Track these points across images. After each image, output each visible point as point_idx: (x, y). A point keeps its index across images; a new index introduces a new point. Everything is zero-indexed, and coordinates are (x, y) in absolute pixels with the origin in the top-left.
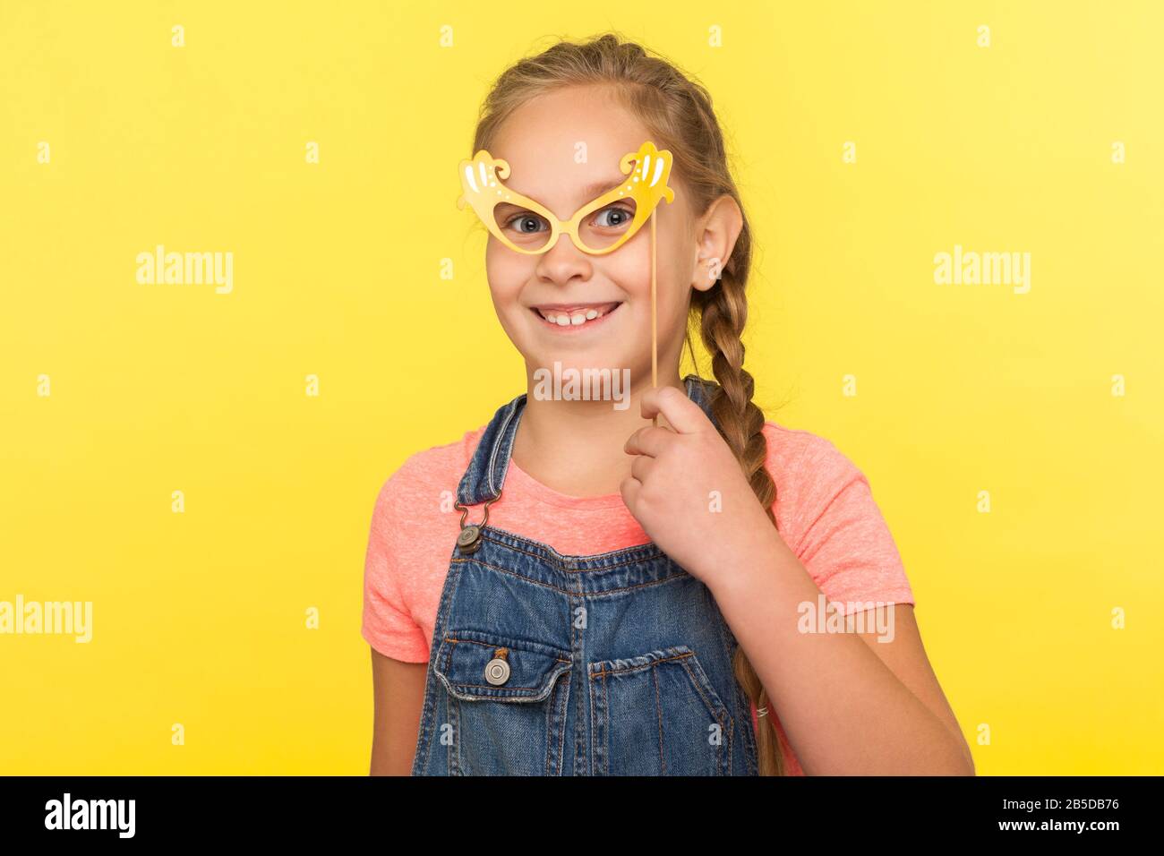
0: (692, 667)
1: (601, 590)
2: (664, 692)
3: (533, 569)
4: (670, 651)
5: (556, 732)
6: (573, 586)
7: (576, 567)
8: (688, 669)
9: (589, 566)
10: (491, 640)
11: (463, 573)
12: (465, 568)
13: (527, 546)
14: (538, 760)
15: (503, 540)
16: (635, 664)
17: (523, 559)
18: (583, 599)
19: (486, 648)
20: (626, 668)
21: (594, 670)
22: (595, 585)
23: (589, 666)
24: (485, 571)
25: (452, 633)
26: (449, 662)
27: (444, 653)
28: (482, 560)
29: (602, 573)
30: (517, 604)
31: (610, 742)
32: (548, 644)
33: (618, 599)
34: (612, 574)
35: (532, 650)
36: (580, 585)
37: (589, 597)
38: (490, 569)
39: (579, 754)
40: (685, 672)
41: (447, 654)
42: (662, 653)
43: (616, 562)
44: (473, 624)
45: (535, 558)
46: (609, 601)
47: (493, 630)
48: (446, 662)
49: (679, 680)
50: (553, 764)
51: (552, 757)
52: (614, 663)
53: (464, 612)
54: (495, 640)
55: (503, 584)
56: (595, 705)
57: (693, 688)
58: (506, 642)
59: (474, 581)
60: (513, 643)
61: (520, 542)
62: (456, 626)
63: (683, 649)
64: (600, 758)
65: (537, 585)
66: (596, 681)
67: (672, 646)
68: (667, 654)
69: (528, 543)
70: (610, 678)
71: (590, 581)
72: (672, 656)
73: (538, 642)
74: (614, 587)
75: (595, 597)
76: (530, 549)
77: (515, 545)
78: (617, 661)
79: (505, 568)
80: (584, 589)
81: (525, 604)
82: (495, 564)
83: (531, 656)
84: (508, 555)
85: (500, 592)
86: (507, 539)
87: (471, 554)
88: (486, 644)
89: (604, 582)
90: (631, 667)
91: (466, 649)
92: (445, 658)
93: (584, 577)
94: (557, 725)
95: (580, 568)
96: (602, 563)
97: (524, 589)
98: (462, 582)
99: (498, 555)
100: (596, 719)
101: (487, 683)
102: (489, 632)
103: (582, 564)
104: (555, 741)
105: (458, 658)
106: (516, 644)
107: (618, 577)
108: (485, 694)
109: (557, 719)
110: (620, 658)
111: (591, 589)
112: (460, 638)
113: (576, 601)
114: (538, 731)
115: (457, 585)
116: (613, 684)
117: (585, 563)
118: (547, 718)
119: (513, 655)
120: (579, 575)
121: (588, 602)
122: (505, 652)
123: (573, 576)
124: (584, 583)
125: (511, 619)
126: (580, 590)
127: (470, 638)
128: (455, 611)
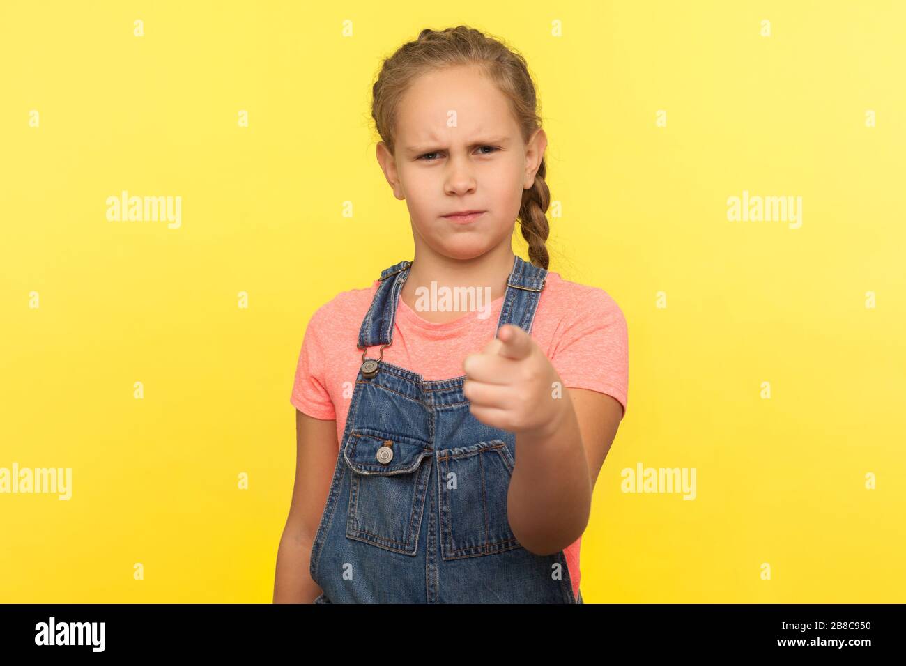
0: (504, 453)
1: (446, 403)
2: (486, 470)
3: (411, 389)
4: (490, 443)
5: (420, 497)
6: (428, 401)
7: (430, 388)
8: (501, 455)
9: (439, 387)
10: (382, 436)
11: (364, 391)
12: (365, 388)
13: (407, 374)
14: (406, 514)
15: (391, 370)
16: (468, 451)
17: (404, 383)
18: (434, 409)
19: (378, 441)
20: (462, 453)
21: (440, 456)
22: (442, 400)
23: (437, 453)
24: (379, 390)
25: (356, 430)
26: (354, 450)
27: (352, 443)
28: (377, 383)
29: (447, 392)
30: (399, 412)
31: (452, 502)
32: (417, 438)
33: (458, 410)
34: (454, 392)
35: (408, 442)
36: (433, 400)
37: (438, 408)
38: (382, 389)
39: (432, 512)
40: (500, 458)
41: (354, 444)
42: (485, 444)
44: (370, 425)
45: (412, 383)
46: (452, 410)
47: (383, 429)
48: (352, 449)
49: (496, 462)
50: (416, 517)
51: (416, 513)
52: (454, 451)
53: (363, 416)
54: (385, 436)
55: (390, 399)
56: (441, 478)
57: (505, 467)
58: (392, 437)
59: (371, 396)
60: (395, 437)
61: (403, 371)
62: (359, 426)
63: (499, 441)
64: (444, 513)
65: (413, 401)
66: (442, 462)
67: (491, 440)
68: (488, 444)
69: (408, 373)
70: (450, 461)
71: (439, 398)
72: (492, 446)
73: (411, 437)
74: (455, 402)
75: (443, 408)
76: (409, 377)
77: (399, 374)
78: (456, 449)
79: (392, 389)
80: (435, 403)
81: (405, 413)
82: (386, 386)
83: (407, 446)
84: (394, 380)
85: (388, 405)
86: (394, 370)
87: (369, 379)
88: (378, 438)
89: (449, 398)
90: (466, 452)
91: (365, 441)
92: (352, 446)
93: (435, 394)
94: (421, 492)
95: (433, 389)
96: (448, 386)
97: (404, 403)
98: (363, 397)
99: (387, 380)
100: (442, 488)
101: (377, 463)
102: (380, 430)
103: (434, 386)
104: (418, 502)
105: (360, 447)
106: (399, 438)
107: (458, 395)
108: (375, 470)
109: (421, 488)
110: (458, 447)
111: (440, 403)
112: (361, 434)
113: (430, 411)
114: (408, 495)
115: (360, 398)
116: (453, 464)
117: (436, 386)
118: (415, 487)
119: (396, 445)
120: (432, 393)
121: (438, 411)
122: (390, 442)
123: (428, 394)
124: (435, 399)
125: (395, 422)
126: (433, 404)
127: (368, 434)
128: (358, 416)
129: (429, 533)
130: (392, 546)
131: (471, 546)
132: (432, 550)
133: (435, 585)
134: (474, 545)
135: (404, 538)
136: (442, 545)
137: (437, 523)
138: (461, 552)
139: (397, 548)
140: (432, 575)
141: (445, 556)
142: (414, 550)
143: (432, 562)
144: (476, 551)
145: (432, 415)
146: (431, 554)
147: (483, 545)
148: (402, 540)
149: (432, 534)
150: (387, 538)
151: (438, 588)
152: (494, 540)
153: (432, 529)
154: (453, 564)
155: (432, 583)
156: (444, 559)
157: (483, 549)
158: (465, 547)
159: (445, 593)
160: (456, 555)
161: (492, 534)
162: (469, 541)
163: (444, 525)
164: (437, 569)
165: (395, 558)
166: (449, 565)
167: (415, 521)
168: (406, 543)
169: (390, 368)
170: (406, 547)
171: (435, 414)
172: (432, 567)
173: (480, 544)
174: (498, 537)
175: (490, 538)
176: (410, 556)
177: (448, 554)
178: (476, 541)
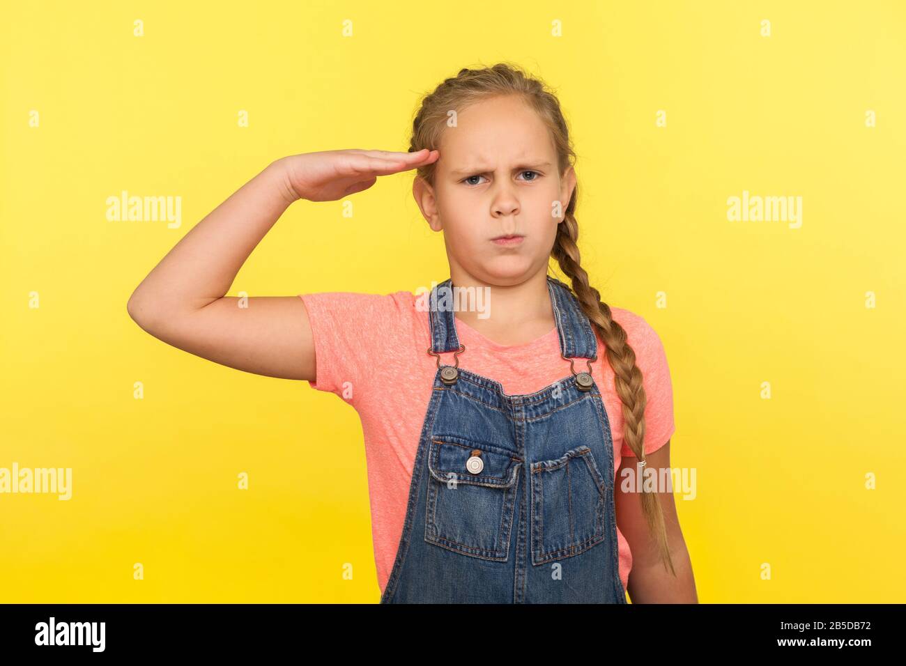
0: (589, 458)
1: (537, 415)
2: (573, 476)
3: (492, 398)
4: (577, 450)
5: (509, 505)
6: (518, 415)
7: (522, 402)
8: (586, 460)
9: (531, 400)
10: (468, 444)
11: (443, 398)
12: (445, 395)
13: (487, 383)
14: (496, 523)
15: (471, 378)
16: (561, 462)
17: (485, 391)
18: (525, 422)
19: (465, 449)
20: (555, 465)
21: (535, 468)
22: (534, 413)
23: (532, 465)
24: (460, 398)
25: (437, 437)
26: (438, 457)
27: (434, 451)
28: (458, 390)
29: (538, 404)
30: (484, 422)
31: (544, 511)
32: (505, 448)
33: (547, 421)
34: (543, 404)
35: (495, 452)
36: (524, 414)
37: (529, 421)
38: (463, 396)
39: (522, 520)
40: (585, 463)
41: (436, 452)
42: (573, 452)
43: (545, 396)
44: (453, 432)
45: (492, 391)
46: (542, 422)
47: (468, 437)
48: (436, 457)
49: (581, 467)
50: (506, 525)
51: (506, 521)
52: (547, 463)
53: (445, 423)
54: (471, 444)
55: (473, 407)
56: (534, 489)
57: (589, 471)
58: (478, 446)
59: (453, 404)
60: (483, 447)
61: (483, 380)
62: (439, 432)
63: (584, 447)
64: (537, 523)
65: (496, 409)
66: (535, 474)
67: (577, 446)
68: (576, 451)
69: (488, 382)
70: (544, 472)
71: (530, 410)
72: (578, 453)
73: (498, 447)
74: (545, 413)
75: (534, 420)
76: (489, 386)
77: (480, 382)
78: (550, 461)
79: (474, 397)
80: (526, 416)
81: (489, 422)
82: (467, 394)
83: (497, 457)
84: (476, 388)
85: (472, 413)
86: (474, 378)
87: (450, 386)
88: (465, 447)
89: (539, 410)
90: (559, 464)
91: (450, 449)
92: (435, 454)
93: (526, 408)
94: (510, 501)
95: (524, 403)
96: (538, 398)
97: (487, 412)
98: (443, 404)
99: (468, 387)
100: (535, 498)
101: (467, 471)
102: (465, 439)
103: (526, 400)
104: (508, 511)
105: (444, 455)
106: (485, 448)
107: (546, 406)
108: (465, 479)
109: (510, 496)
110: (552, 460)
111: (531, 415)
112: (444, 441)
113: (519, 424)
114: (497, 504)
115: (439, 405)
116: (546, 476)
117: (528, 399)
118: (504, 496)
119: (484, 456)
120: (523, 407)
121: (528, 424)
122: (478, 452)
123: (519, 408)
124: (526, 412)
125: (479, 430)
126: (524, 417)
127: (452, 442)
128: (438, 422)
129: (519, 540)
130: (481, 554)
131: (558, 550)
132: (522, 556)
133: (523, 588)
134: (560, 549)
135: (495, 546)
136: (532, 552)
137: (528, 531)
138: (549, 557)
139: (487, 555)
140: (521, 578)
141: (535, 562)
142: (505, 557)
143: (521, 566)
144: (562, 554)
145: (520, 428)
146: (520, 559)
147: (568, 547)
148: (492, 548)
149: (522, 540)
150: (475, 546)
151: (525, 591)
152: (578, 542)
153: (523, 537)
154: (540, 568)
155: (520, 586)
156: (534, 564)
157: (569, 552)
158: (552, 551)
159: (531, 595)
160: (545, 559)
161: (577, 537)
162: (556, 545)
163: (536, 533)
164: (526, 574)
165: (484, 564)
166: (538, 569)
167: (505, 529)
168: (496, 550)
169: (469, 376)
170: (497, 554)
171: (525, 427)
172: (520, 571)
173: (566, 547)
174: (582, 539)
175: (575, 541)
176: (502, 562)
177: (538, 560)
178: (563, 545)
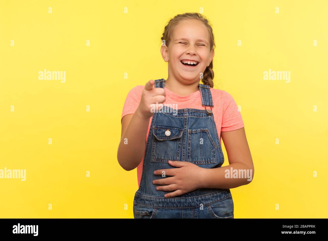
0: (208, 133)
1: (192, 115)
4: (204, 129)
5: (179, 145)
6: (186, 114)
9: (190, 110)
11: (157, 114)
14: (175, 151)
16: (198, 130)
18: (187, 117)
19: (164, 130)
21: (189, 131)
24: (163, 114)
25: (155, 127)
26: (156, 133)
29: (192, 112)
30: (171, 121)
31: (191, 146)
32: (178, 128)
33: (195, 118)
34: (194, 113)
37: (189, 117)
39: (184, 149)
41: (155, 131)
42: (203, 129)
43: (195, 110)
44: (160, 125)
46: (193, 118)
50: (179, 152)
51: (178, 150)
53: (158, 122)
54: (166, 128)
56: (189, 138)
57: (208, 137)
59: (160, 116)
62: (156, 125)
63: (207, 129)
64: (189, 149)
66: (189, 133)
70: (192, 133)
71: (190, 113)
72: (205, 130)
74: (194, 115)
75: (190, 117)
80: (188, 115)
82: (166, 113)
83: (175, 130)
85: (166, 118)
89: (193, 114)
90: (197, 131)
91: (159, 130)
95: (188, 111)
96: (193, 110)
98: (157, 116)
100: (189, 141)
101: (166, 136)
102: (164, 126)
104: (179, 147)
105: (158, 132)
106: (171, 128)
108: (165, 139)
109: (180, 143)
111: (190, 115)
112: (157, 128)
114: (176, 145)
118: (178, 142)
119: (171, 130)
122: (169, 129)
123: (186, 112)
125: (169, 123)
127: (160, 128)
128: (155, 122)
129: (182, 156)
131: (196, 161)
135: (175, 159)
136: (187, 159)
137: (186, 152)
144: (198, 163)
149: (184, 156)
150: (168, 159)
152: (204, 160)
153: (184, 154)
157: (200, 162)
158: (194, 161)
163: (189, 153)
171: (187, 119)
175: (202, 159)
178: (198, 160)
